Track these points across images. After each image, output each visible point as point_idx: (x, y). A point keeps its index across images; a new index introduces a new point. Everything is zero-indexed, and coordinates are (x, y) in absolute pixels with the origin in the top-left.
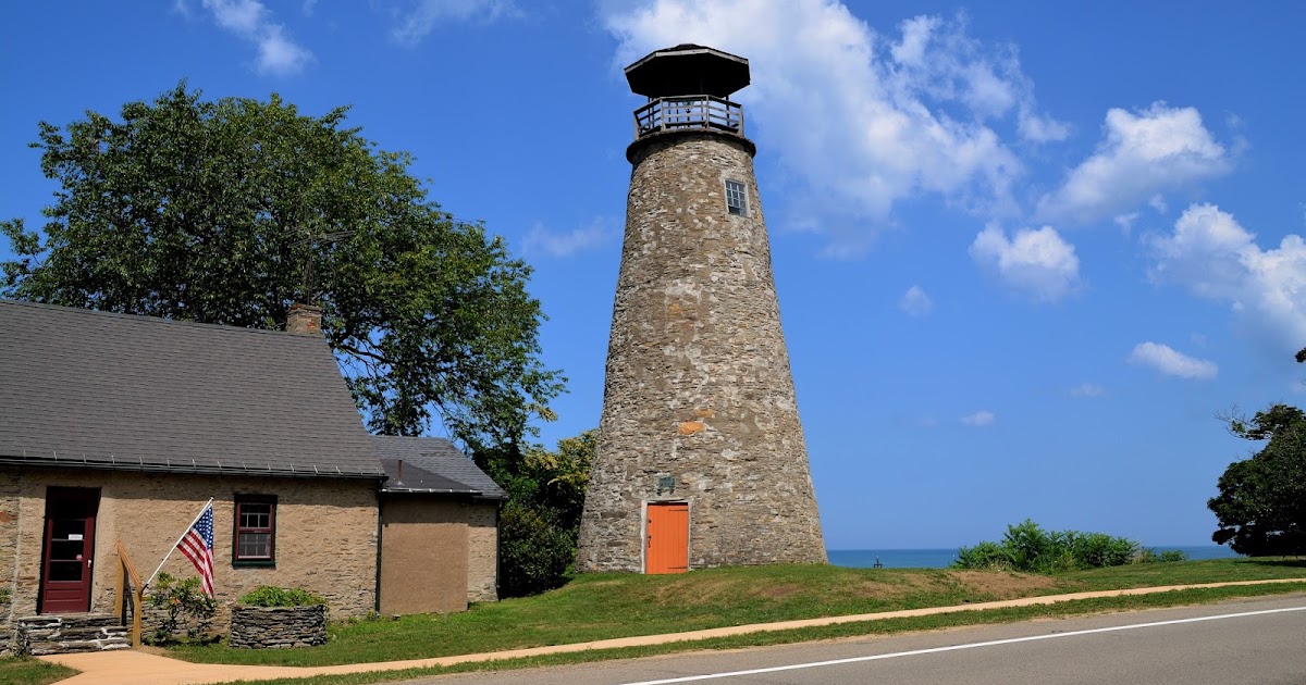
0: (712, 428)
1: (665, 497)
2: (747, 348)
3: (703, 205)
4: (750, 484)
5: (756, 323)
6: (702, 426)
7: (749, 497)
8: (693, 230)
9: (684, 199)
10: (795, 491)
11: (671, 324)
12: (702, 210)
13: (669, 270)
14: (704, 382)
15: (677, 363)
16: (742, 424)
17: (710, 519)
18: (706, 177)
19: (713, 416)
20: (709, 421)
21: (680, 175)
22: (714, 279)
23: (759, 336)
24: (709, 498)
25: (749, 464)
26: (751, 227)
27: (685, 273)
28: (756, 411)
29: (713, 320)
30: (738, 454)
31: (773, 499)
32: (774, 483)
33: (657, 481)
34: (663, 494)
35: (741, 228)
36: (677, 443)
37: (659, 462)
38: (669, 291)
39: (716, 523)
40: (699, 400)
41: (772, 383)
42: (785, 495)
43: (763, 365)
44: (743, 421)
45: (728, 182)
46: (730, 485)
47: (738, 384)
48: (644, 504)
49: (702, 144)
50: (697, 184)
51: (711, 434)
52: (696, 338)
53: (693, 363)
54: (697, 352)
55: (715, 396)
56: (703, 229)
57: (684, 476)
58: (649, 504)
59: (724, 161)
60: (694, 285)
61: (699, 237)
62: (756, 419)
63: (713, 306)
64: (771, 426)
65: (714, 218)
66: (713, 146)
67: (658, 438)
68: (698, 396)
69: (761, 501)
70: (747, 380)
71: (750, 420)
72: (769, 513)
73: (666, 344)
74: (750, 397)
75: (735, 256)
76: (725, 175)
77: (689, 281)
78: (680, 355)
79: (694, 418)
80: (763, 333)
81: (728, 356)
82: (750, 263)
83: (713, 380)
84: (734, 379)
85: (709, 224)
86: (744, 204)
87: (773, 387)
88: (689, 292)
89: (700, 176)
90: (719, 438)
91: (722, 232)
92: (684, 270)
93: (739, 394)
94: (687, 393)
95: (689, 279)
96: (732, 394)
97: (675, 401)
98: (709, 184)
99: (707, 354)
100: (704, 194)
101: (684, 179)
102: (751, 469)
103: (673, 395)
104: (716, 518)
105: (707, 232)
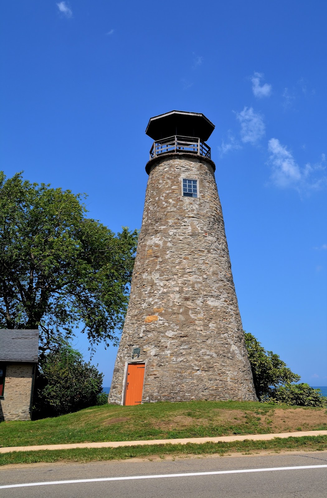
0: (162, 319)
1: (135, 360)
2: (188, 270)
3: (168, 194)
4: (181, 351)
5: (196, 256)
6: (157, 317)
7: (180, 359)
8: (162, 208)
9: (159, 191)
10: (214, 355)
11: (147, 261)
12: (167, 196)
13: (150, 231)
14: (160, 292)
15: (148, 282)
16: (180, 316)
17: (155, 373)
18: (171, 179)
19: (163, 312)
20: (161, 315)
21: (159, 180)
22: (171, 233)
23: (198, 263)
24: (156, 361)
25: (182, 339)
26: (198, 203)
27: (157, 232)
28: (189, 307)
29: (167, 257)
30: (176, 333)
31: (197, 360)
32: (199, 350)
33: (132, 351)
34: (134, 358)
35: (191, 204)
36: (143, 328)
37: (135, 339)
38: (148, 243)
39: (158, 375)
40: (156, 303)
41: (204, 291)
42: (206, 357)
43: (198, 280)
44: (181, 314)
45: (185, 180)
46: (169, 352)
47: (180, 292)
48: (126, 364)
49: (171, 162)
50: (167, 183)
51: (161, 322)
52: (158, 267)
53: (155, 282)
54: (157, 276)
55: (165, 300)
56: (167, 207)
57: (145, 347)
58: (128, 364)
59: (183, 169)
60: (160, 238)
61: (165, 211)
62: (190, 312)
63: (168, 248)
64: (201, 316)
65: (173, 200)
66: (177, 162)
67: (136, 325)
68: (156, 300)
69: (187, 361)
70: (186, 289)
71: (186, 313)
72: (193, 369)
73: (144, 273)
74: (187, 299)
75: (186, 220)
76: (183, 176)
77: (158, 236)
78: (149, 277)
79: (153, 313)
80: (201, 262)
81: (175, 277)
82: (196, 223)
83: (165, 290)
84: (177, 289)
85: (170, 203)
86: (195, 191)
87: (205, 293)
88: (157, 242)
89: (168, 178)
90: (166, 324)
91: (177, 207)
92: (156, 231)
93: (180, 297)
94: (151, 299)
95: (158, 235)
96: (176, 298)
97: (145, 304)
98: (173, 182)
99: (162, 276)
100: (169, 188)
101: (161, 181)
102: (182, 342)
103: (144, 301)
104: (159, 372)
105: (169, 208)
